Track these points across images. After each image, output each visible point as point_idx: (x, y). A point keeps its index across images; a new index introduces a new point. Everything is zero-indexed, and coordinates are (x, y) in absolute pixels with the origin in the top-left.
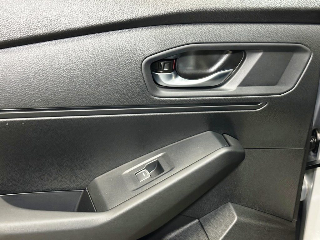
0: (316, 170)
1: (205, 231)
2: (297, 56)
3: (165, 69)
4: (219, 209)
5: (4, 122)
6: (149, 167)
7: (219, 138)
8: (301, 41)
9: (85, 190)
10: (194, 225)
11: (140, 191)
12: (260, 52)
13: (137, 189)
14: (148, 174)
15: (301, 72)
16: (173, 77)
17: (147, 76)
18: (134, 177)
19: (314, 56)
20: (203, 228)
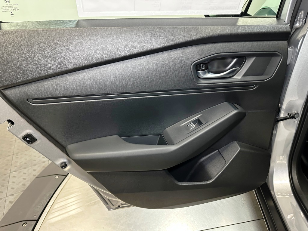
0: (278, 123)
1: (222, 156)
2: (273, 59)
3: (203, 69)
4: (229, 144)
5: (123, 99)
6: (194, 122)
7: (232, 105)
8: (276, 50)
9: (161, 135)
10: (216, 153)
11: (191, 134)
12: (254, 57)
13: (189, 133)
14: (194, 125)
15: (276, 68)
16: (207, 73)
17: (194, 72)
18: (186, 127)
19: (283, 58)
20: (221, 154)
